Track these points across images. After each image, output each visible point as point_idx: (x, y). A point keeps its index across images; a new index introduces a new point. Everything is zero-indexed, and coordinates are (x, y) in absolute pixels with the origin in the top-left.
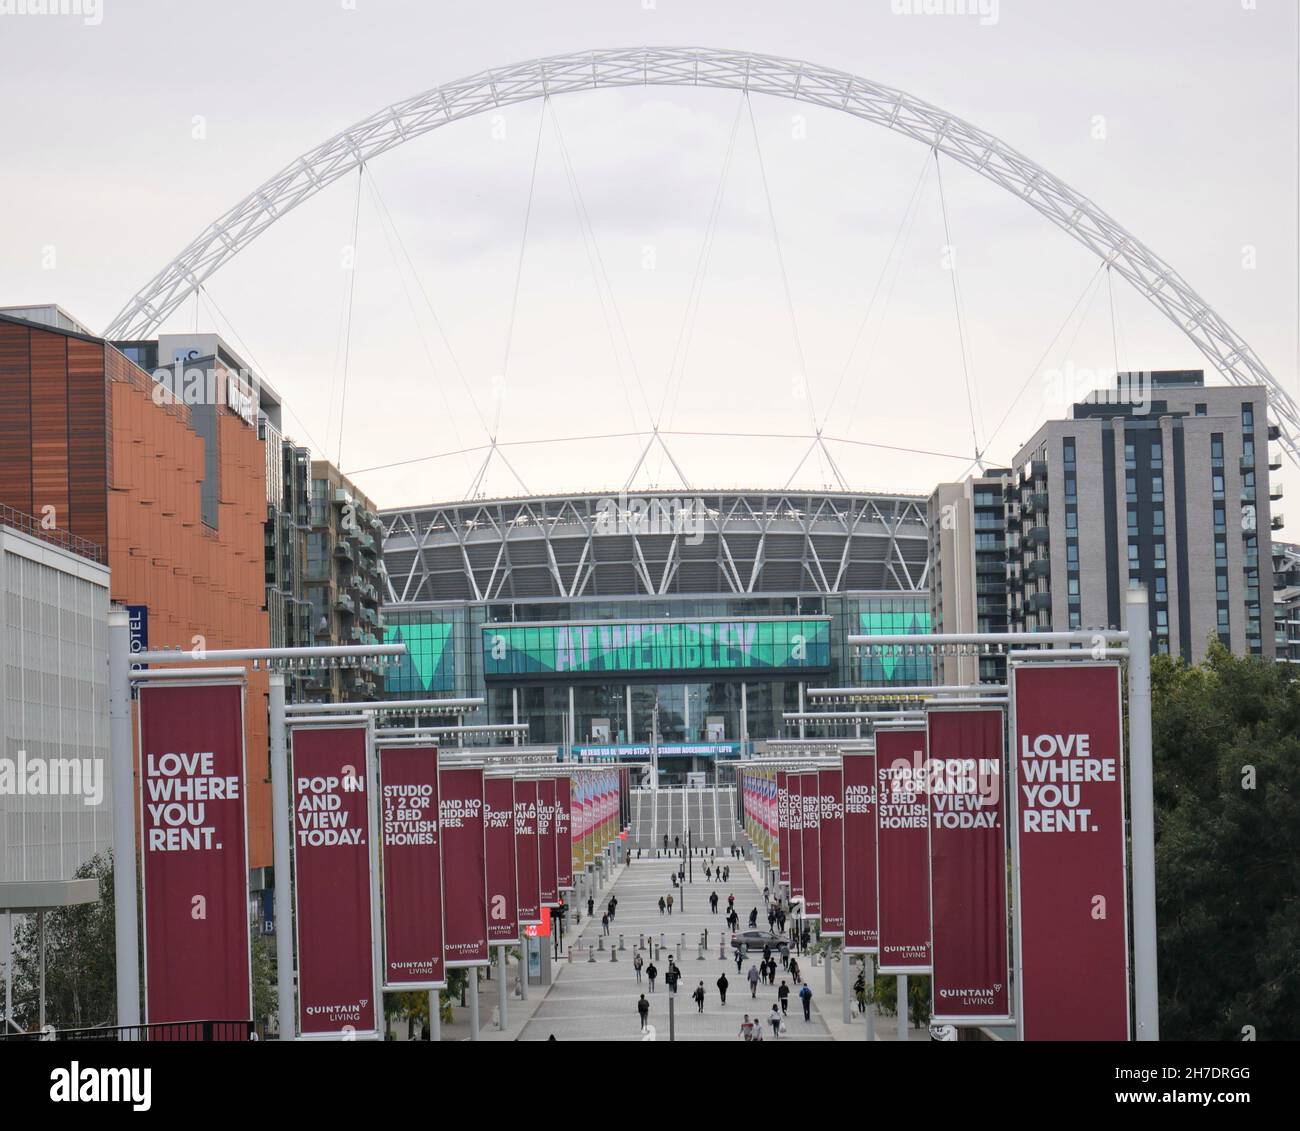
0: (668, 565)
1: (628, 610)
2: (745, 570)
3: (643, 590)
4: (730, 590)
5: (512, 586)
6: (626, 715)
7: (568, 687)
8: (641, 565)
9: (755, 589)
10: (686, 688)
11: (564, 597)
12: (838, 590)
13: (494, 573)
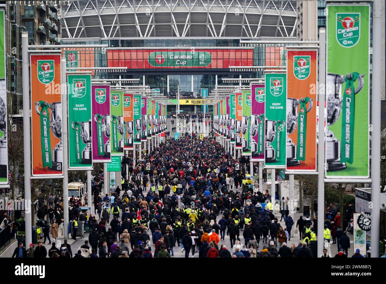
0: (186, 25)
1: (168, 43)
2: (218, 28)
3: (175, 35)
4: (211, 36)
5: (120, 32)
6: (167, 88)
7: (143, 75)
8: (174, 25)
9: (222, 36)
10: (192, 76)
11: (141, 38)
12: (257, 37)
13: (112, 27)
